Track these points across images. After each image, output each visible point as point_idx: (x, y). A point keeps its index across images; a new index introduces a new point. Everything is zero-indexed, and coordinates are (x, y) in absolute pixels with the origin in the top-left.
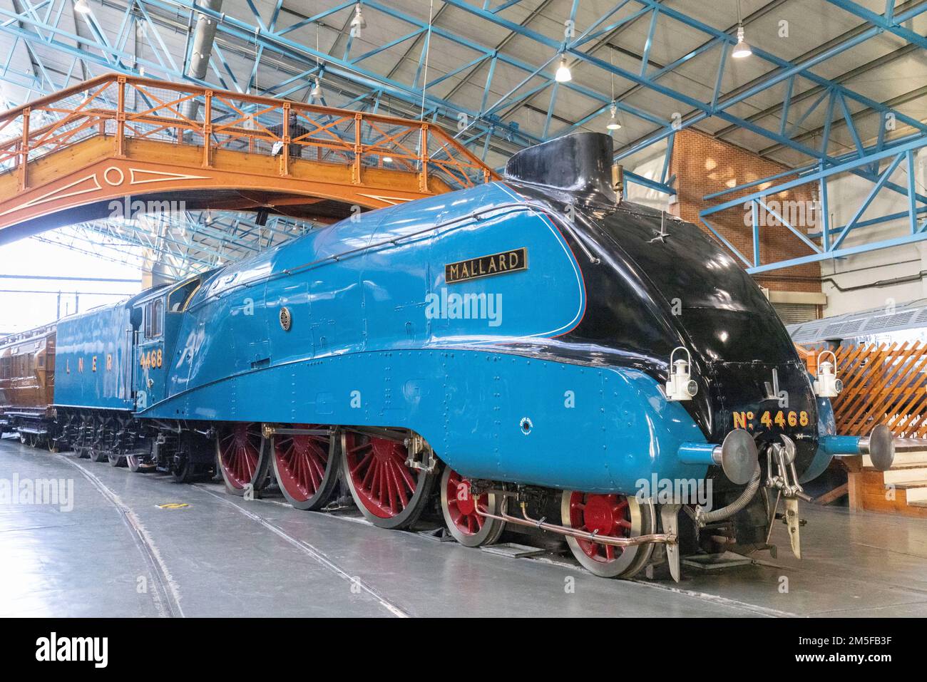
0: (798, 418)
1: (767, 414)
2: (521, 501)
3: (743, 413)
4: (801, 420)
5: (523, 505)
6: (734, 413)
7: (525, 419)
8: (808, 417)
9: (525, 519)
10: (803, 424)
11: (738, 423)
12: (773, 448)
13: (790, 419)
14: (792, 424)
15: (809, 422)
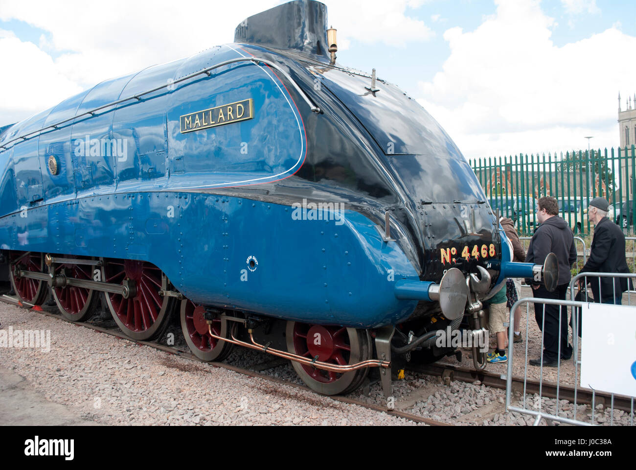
0: (488, 250)
1: (466, 248)
2: (248, 327)
3: (448, 249)
4: (490, 252)
5: (250, 331)
6: (441, 249)
7: (251, 257)
8: (495, 249)
9: (252, 344)
10: (492, 255)
11: (444, 258)
12: (471, 277)
13: (483, 251)
14: (484, 256)
15: (495, 252)
